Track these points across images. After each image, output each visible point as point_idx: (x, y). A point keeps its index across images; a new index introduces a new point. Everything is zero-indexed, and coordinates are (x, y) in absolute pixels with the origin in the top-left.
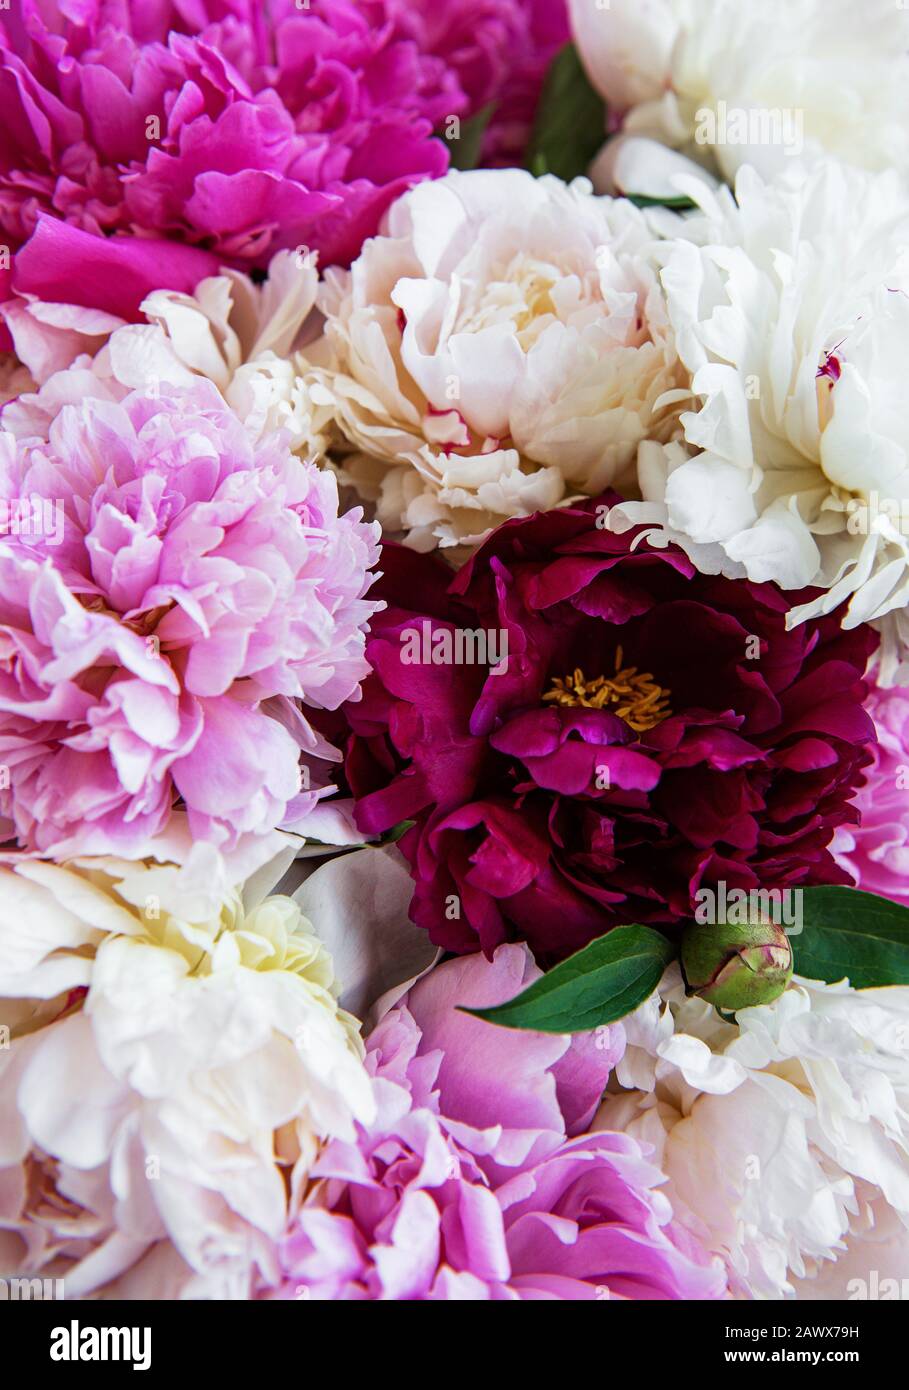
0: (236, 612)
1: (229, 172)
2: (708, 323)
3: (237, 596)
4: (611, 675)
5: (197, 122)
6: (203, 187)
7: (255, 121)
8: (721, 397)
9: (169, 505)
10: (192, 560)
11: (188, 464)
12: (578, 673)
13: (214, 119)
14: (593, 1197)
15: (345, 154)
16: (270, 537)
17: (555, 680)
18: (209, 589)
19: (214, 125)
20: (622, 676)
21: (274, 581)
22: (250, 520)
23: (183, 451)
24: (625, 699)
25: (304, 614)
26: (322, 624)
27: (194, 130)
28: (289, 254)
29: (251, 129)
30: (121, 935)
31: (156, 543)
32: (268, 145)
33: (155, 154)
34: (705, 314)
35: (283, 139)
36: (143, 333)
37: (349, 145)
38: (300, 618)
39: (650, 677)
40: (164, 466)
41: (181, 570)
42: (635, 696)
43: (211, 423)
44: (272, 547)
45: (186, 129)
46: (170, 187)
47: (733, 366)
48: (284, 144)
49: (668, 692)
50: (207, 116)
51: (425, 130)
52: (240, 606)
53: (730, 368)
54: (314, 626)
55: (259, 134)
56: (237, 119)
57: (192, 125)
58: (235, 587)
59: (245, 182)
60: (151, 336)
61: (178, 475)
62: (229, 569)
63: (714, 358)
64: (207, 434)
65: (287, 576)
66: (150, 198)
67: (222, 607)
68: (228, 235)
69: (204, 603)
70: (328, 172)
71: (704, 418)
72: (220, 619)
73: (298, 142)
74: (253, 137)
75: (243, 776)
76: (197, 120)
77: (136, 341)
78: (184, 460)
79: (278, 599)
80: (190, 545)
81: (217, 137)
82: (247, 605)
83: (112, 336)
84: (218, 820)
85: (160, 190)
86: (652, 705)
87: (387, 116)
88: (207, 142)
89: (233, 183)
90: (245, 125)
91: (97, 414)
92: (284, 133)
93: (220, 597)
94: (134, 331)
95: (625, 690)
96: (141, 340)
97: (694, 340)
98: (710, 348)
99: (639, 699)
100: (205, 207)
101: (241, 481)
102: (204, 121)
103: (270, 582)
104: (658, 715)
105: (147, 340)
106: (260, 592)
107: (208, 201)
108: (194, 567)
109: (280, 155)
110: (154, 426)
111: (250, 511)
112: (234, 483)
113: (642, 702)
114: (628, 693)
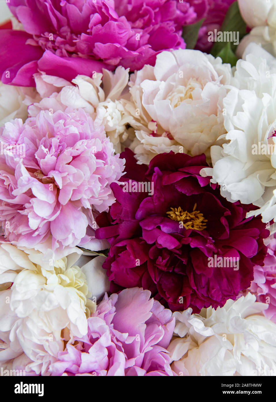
0: (72, 182)
1: (104, 43)
2: (235, 117)
3: (74, 177)
4: (190, 211)
5: (98, 26)
6: (97, 46)
7: (116, 27)
8: (236, 141)
9: (61, 147)
10: (62, 164)
11: (69, 135)
12: (180, 208)
13: (103, 25)
14: (152, 360)
15: (148, 36)
16: (87, 161)
17: (172, 208)
18: (65, 174)
19: (103, 27)
20: (194, 213)
21: (84, 175)
22: (82, 155)
23: (68, 131)
24: (191, 219)
25: (93, 185)
26: (97, 189)
27: (96, 28)
28: (121, 68)
29: (114, 29)
30: (27, 269)
31: (54, 158)
32: (119, 34)
33: (83, 35)
34: (235, 114)
35: (125, 32)
36: (71, 89)
37: (149, 34)
38: (91, 186)
39: (202, 215)
40: (62, 135)
41: (60, 167)
42: (196, 219)
43: (79, 124)
44: (86, 164)
45: (94, 28)
46: (89, 43)
47: (243, 131)
48: (125, 33)
49: (206, 221)
50: (101, 25)
51: (173, 30)
52: (74, 180)
53: (241, 131)
54: (94, 190)
55: (117, 31)
56: (109, 26)
57: (96, 27)
58: (74, 174)
59: (109, 47)
60: (74, 90)
61: (66, 137)
62: (72, 169)
63: (236, 128)
64: (77, 127)
65: (89, 174)
66: (83, 46)
67: (69, 180)
68: (106, 59)
69: (64, 178)
70: (141, 42)
71: (230, 146)
72: (67, 184)
73: (132, 32)
74: (114, 32)
75: (67, 230)
76: (97, 25)
77: (69, 91)
78: (68, 134)
79: (84, 180)
80: (63, 160)
81: (103, 31)
82: (76, 180)
83: (63, 89)
84: (58, 241)
85: (86, 44)
86: (200, 223)
87: (165, 24)
88: (100, 32)
89: (105, 46)
90: (112, 28)
91: (45, 117)
92: (126, 30)
93: (68, 177)
94: (69, 88)
95: (193, 216)
96: (71, 91)
97: (230, 123)
98: (235, 125)
99: (196, 220)
100: (98, 52)
101: (81, 143)
102: (99, 26)
103: (83, 175)
104: (201, 226)
105: (72, 91)
106: (80, 177)
107: (99, 50)
108: (63, 167)
109: (124, 37)
110: (59, 123)
111: (82, 152)
112: (79, 144)
113: (196, 221)
114: (193, 217)
